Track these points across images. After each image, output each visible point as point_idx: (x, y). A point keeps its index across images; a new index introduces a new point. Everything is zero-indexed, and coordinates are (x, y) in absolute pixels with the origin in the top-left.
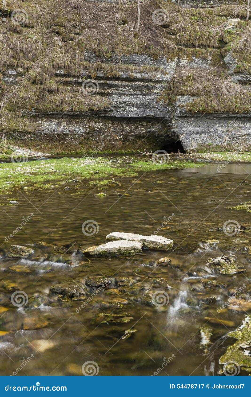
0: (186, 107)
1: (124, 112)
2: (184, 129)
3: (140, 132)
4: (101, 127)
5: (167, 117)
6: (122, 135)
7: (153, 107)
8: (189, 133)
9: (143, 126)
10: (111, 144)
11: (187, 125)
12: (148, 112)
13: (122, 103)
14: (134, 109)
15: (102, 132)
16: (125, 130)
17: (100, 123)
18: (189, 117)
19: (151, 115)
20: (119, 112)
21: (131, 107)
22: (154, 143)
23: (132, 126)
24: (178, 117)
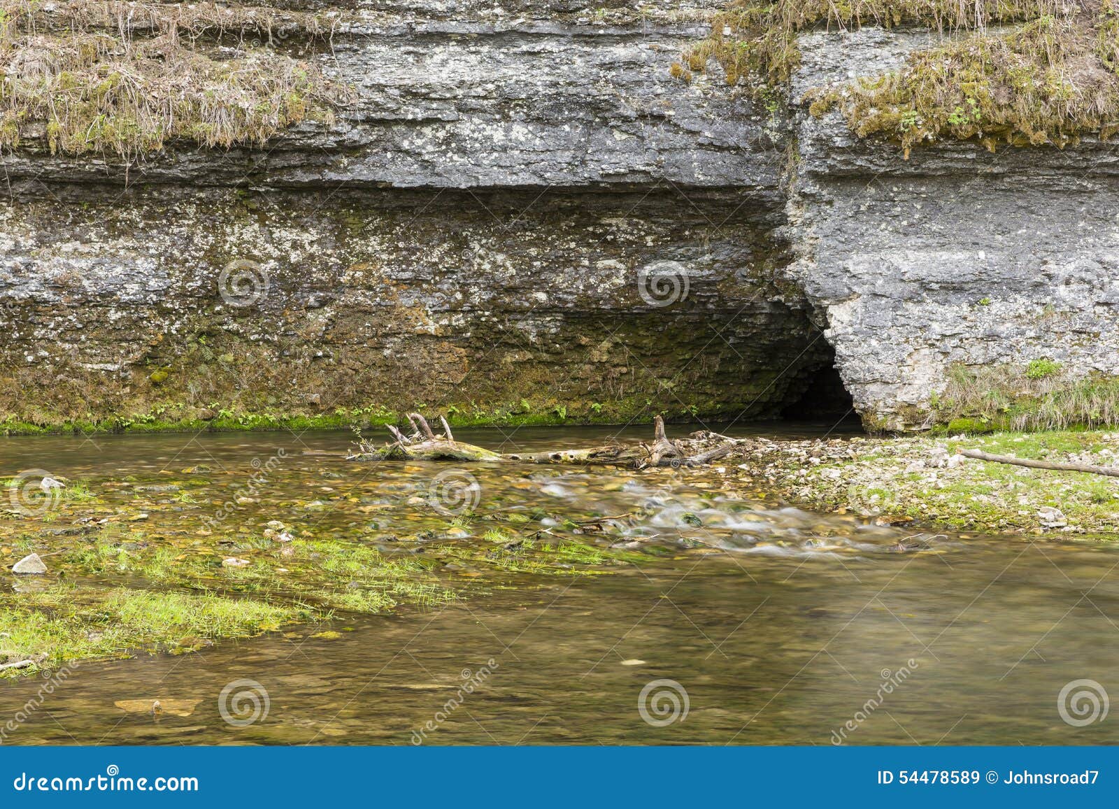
0: (852, 109)
1: (444, 153)
2: (858, 263)
3: (588, 287)
4: (312, 256)
5: (756, 179)
6: (460, 304)
7: (642, 116)
8: (889, 289)
9: (610, 246)
10: (387, 366)
11: (884, 233)
12: (611, 151)
13: (426, 97)
14: (513, 135)
15: (312, 289)
16: (481, 273)
17: (304, 228)
18: (886, 176)
19: (633, 172)
20: (407, 152)
21: (488, 122)
22: (716, 361)
23: (531, 243)
24: (815, 176)
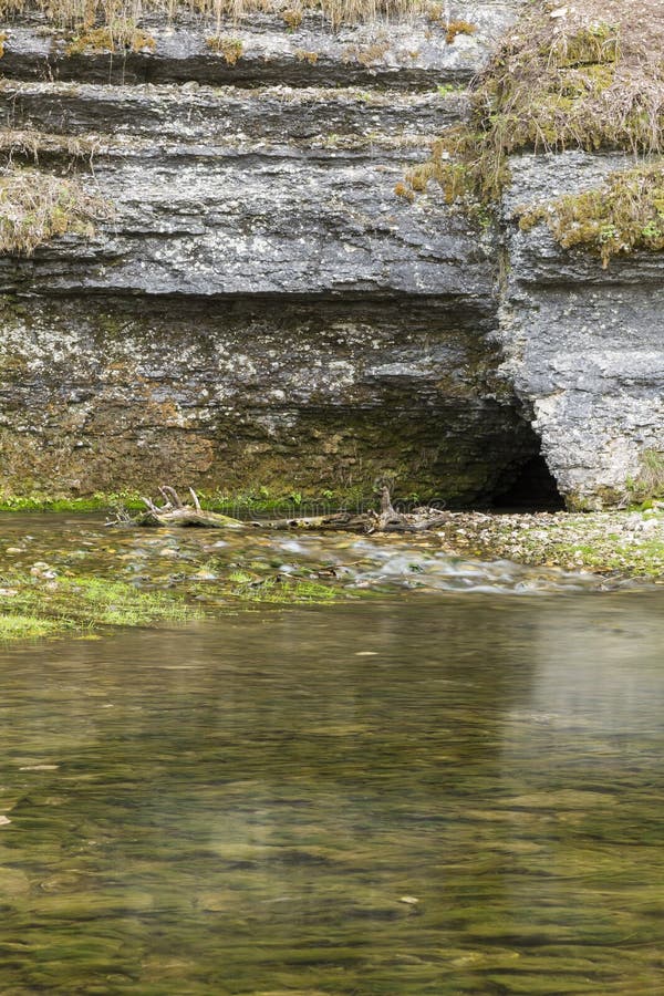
0: (556, 223)
1: (193, 263)
2: (563, 362)
3: (321, 385)
4: (73, 356)
5: (470, 287)
6: (206, 400)
7: (370, 231)
8: (590, 385)
9: (340, 348)
10: (142, 457)
11: (585, 335)
12: (342, 262)
13: (176, 213)
14: (254, 247)
15: (74, 386)
16: (225, 373)
17: (66, 331)
18: (588, 285)
19: (362, 281)
20: (159, 262)
21: (231, 235)
22: (434, 453)
23: (270, 346)
24: (523, 284)
